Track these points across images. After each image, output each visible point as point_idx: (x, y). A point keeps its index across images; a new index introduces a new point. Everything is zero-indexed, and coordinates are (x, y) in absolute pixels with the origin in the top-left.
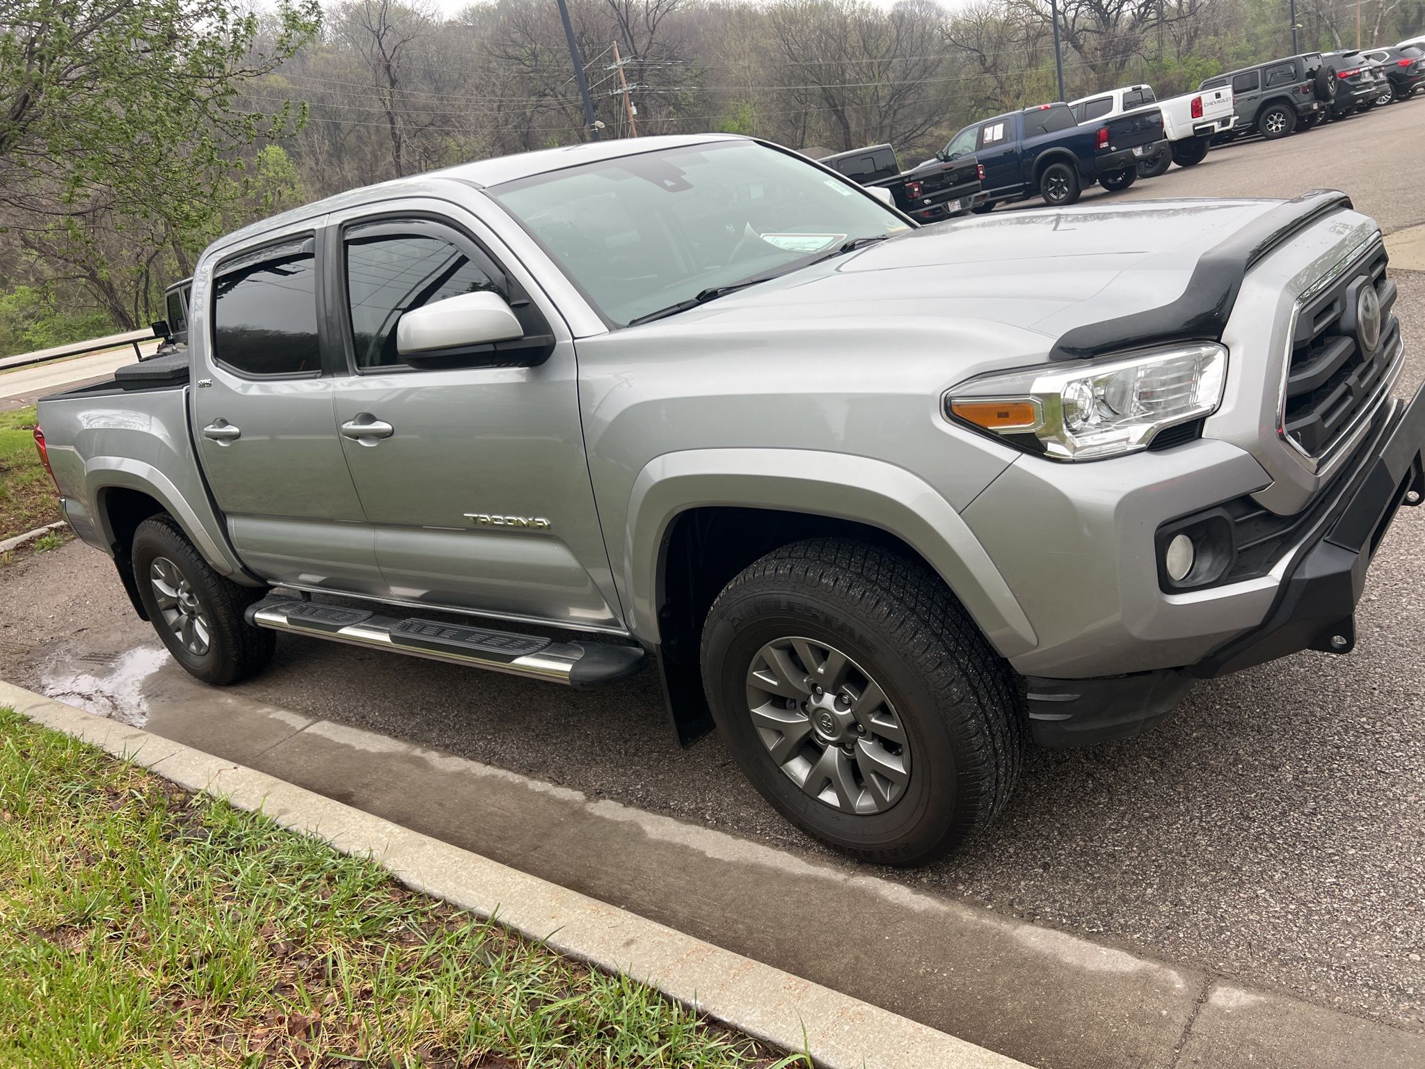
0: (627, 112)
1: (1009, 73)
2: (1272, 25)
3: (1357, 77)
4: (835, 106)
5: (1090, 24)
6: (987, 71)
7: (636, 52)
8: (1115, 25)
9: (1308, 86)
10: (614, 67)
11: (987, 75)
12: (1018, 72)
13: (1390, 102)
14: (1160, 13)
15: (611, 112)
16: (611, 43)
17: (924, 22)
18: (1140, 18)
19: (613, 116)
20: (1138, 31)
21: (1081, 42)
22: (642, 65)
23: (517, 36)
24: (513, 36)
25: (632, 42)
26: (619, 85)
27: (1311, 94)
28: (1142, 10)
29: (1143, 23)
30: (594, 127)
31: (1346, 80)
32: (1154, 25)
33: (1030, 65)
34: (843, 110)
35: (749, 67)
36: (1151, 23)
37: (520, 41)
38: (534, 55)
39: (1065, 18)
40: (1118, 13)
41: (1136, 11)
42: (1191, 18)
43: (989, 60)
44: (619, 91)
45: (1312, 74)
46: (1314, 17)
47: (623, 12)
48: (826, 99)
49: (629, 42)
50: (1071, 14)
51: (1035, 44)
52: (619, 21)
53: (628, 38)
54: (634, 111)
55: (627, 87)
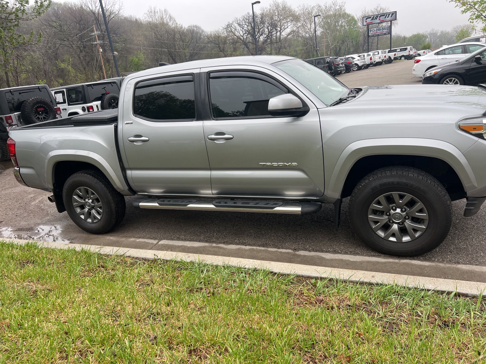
0: (98, 51)
1: (228, 53)
2: (301, 48)
3: (338, 65)
4: (172, 57)
5: (251, 41)
6: (221, 51)
7: (101, 30)
8: (258, 42)
9: (327, 66)
10: (93, 34)
11: (221, 53)
12: (230, 53)
13: (345, 73)
14: (271, 40)
15: (92, 50)
16: (92, 25)
17: (197, 33)
18: (265, 41)
19: (93, 51)
20: (265, 44)
21: (248, 46)
22: (104, 35)
23: (54, 19)
24: (52, 18)
25: (100, 26)
26: (95, 40)
27: (328, 68)
28: (266, 38)
29: (266, 42)
30: (114, 54)
31: (336, 65)
32: (269, 44)
33: (234, 51)
34: (175, 58)
35: (141, 40)
36: (269, 43)
37: (54, 20)
38: (60, 26)
39: (243, 38)
40: (259, 39)
41: (264, 39)
42: (279, 43)
43: (221, 49)
44: (96, 43)
45: (328, 63)
46: (312, 47)
47: (97, 16)
48: (169, 54)
49: (99, 26)
50: (245, 37)
51: (235, 45)
52: (95, 18)
53: (98, 25)
54: (101, 50)
55: (98, 42)
